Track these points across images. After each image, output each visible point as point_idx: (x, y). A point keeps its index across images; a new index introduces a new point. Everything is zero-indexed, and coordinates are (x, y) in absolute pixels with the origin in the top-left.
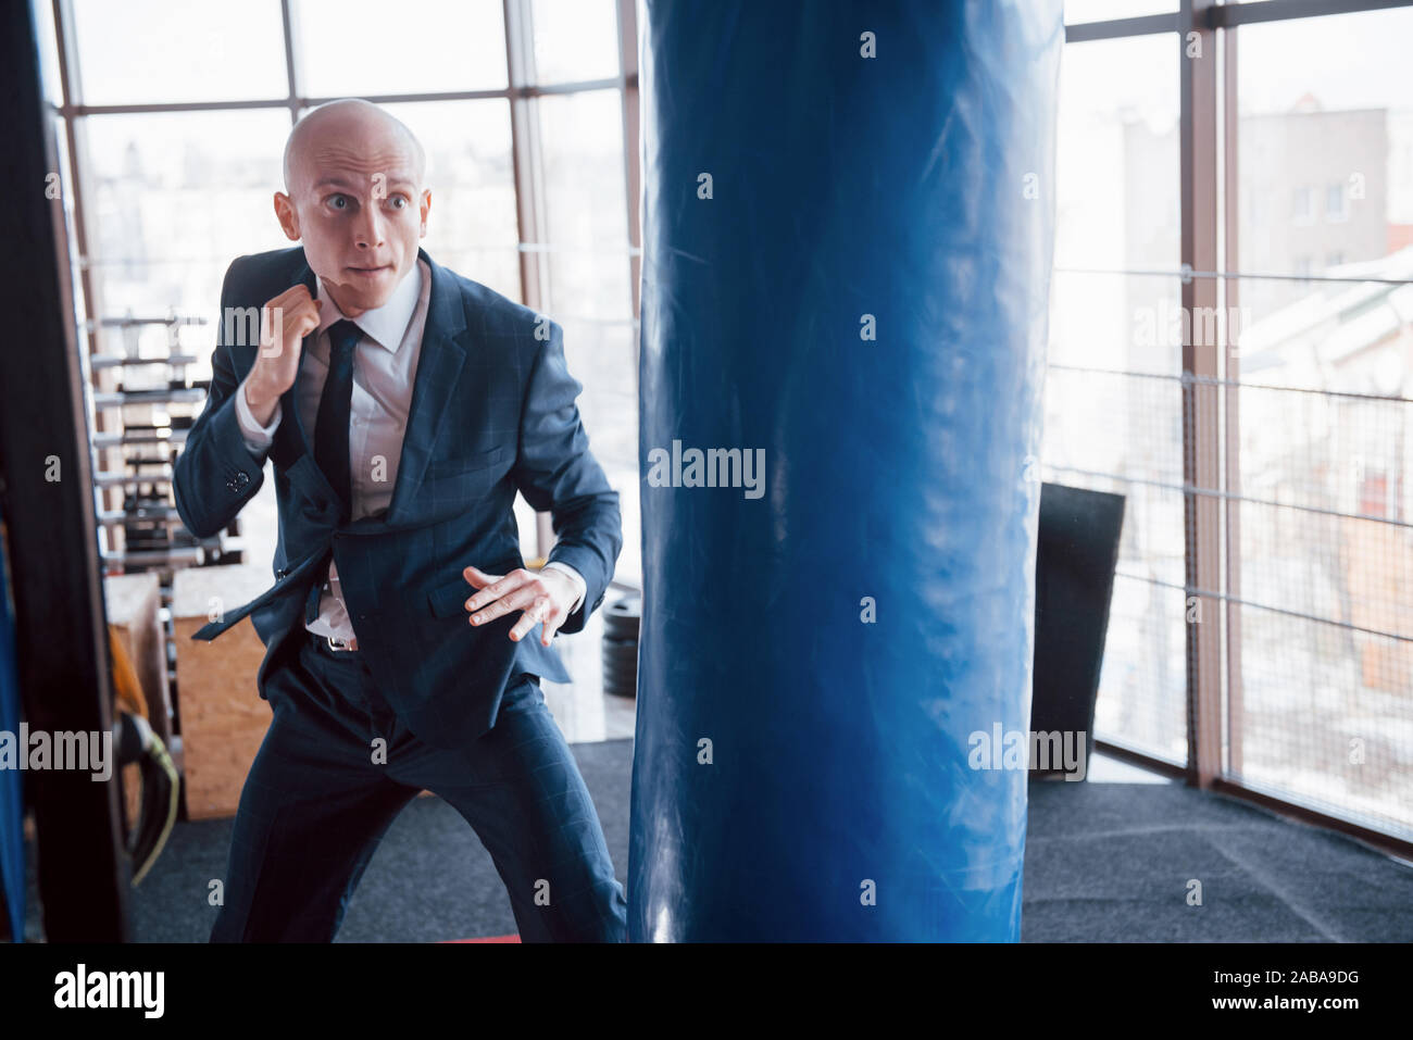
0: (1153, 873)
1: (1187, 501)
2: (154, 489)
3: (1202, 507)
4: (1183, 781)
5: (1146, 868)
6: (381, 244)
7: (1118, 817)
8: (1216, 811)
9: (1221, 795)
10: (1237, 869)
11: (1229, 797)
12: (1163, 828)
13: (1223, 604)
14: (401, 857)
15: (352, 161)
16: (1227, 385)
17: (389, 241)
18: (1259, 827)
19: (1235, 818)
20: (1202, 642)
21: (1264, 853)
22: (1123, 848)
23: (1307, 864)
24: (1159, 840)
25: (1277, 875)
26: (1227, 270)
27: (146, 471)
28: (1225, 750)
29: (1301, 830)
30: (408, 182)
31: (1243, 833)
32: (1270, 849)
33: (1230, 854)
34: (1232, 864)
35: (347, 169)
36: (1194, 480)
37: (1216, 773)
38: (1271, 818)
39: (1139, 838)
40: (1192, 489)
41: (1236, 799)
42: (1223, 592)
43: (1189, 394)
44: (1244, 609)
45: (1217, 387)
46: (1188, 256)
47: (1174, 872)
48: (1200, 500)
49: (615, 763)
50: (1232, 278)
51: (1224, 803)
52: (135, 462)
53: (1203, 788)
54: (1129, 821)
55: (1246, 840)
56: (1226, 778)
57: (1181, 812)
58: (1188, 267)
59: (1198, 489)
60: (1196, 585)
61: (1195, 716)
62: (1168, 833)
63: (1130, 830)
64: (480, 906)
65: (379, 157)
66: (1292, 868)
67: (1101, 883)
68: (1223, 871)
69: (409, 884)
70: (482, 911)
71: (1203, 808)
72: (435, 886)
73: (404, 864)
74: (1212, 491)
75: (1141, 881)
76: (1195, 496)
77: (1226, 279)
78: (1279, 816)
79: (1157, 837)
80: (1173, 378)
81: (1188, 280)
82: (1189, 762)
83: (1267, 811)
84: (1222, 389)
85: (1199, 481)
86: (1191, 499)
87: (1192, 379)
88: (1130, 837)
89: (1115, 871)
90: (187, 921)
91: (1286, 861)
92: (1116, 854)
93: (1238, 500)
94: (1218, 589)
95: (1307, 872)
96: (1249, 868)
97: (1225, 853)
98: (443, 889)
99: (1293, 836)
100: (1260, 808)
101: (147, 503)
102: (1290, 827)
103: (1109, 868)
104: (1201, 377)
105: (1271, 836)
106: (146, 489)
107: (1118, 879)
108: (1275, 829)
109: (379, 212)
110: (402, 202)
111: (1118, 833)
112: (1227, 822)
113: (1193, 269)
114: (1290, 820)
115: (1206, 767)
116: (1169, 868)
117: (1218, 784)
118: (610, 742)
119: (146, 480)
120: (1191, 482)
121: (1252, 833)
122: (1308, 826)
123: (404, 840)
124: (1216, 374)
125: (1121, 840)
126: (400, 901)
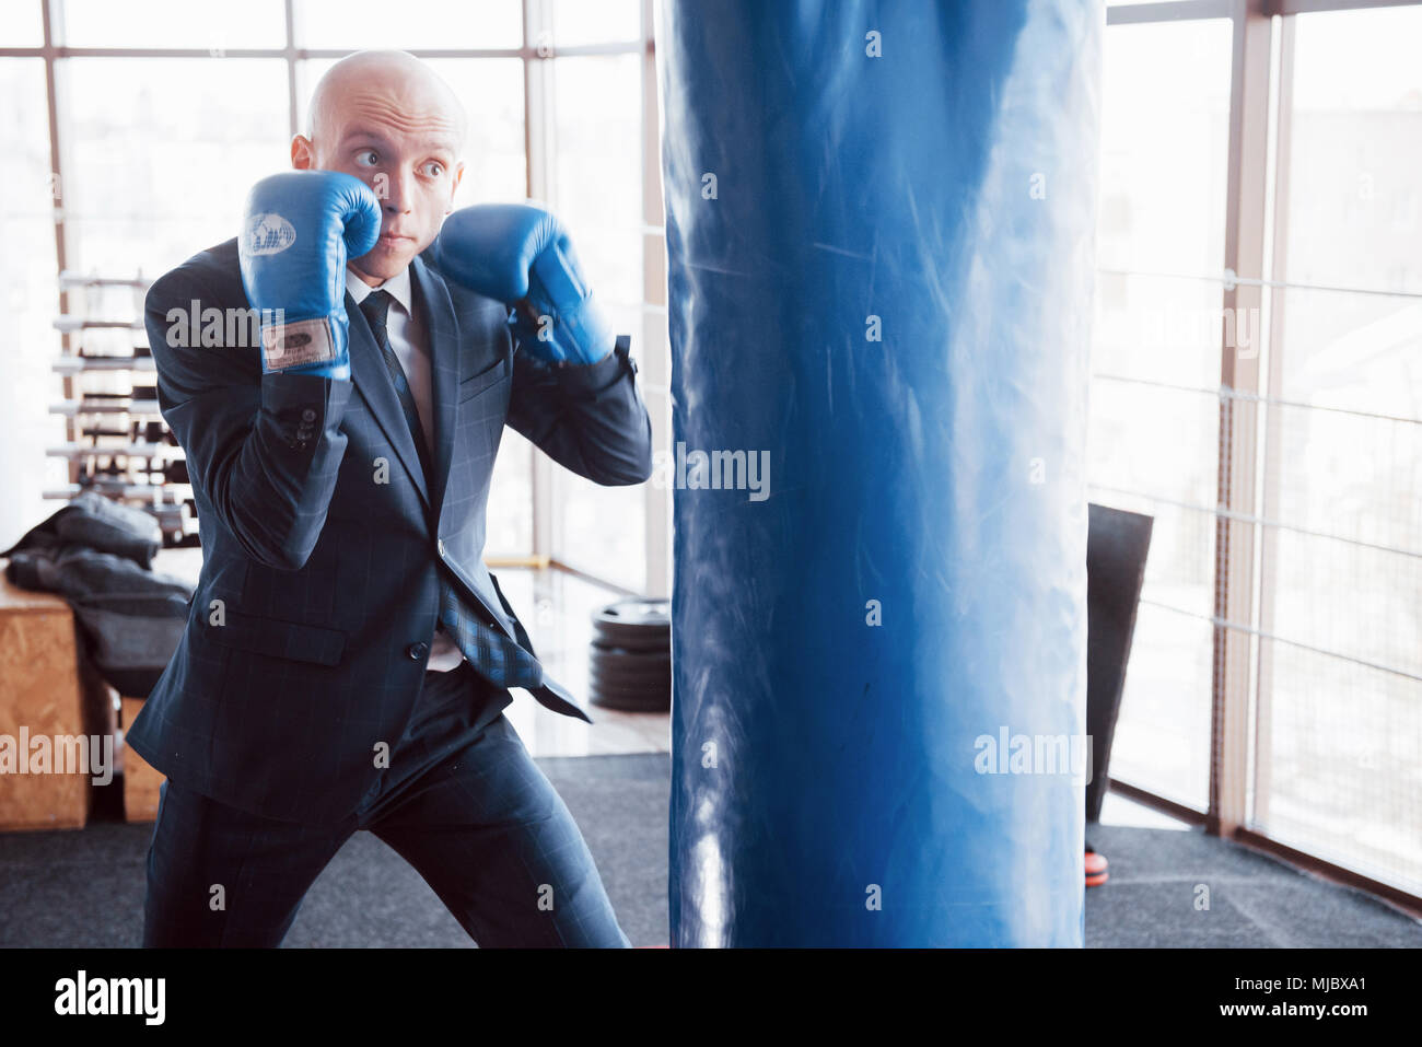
0: (1159, 927)
1: (1219, 525)
2: (113, 463)
3: (1236, 534)
4: (1203, 828)
5: (1152, 920)
6: (408, 212)
7: (1128, 864)
8: (1235, 861)
9: (1241, 845)
10: (1250, 926)
11: (1251, 848)
12: (1177, 878)
13: (1254, 639)
14: (351, 872)
15: (393, 115)
16: (1268, 403)
17: (418, 210)
18: (1280, 882)
19: (1254, 871)
20: (1229, 679)
21: (1283, 910)
22: (1130, 898)
23: (1328, 925)
24: (1170, 891)
25: (1294, 934)
26: (1273, 278)
27: (106, 443)
28: (1249, 797)
29: (1325, 887)
30: (449, 149)
31: (1261, 888)
32: (1290, 906)
33: (1246, 909)
34: (1245, 921)
35: (388, 123)
36: (1228, 504)
37: (1238, 822)
38: (1294, 873)
39: (1148, 887)
40: (1226, 513)
41: (1259, 851)
42: (1255, 626)
43: (1227, 410)
44: (1277, 645)
45: (1256, 403)
46: (1232, 261)
47: (1182, 926)
48: (1233, 525)
49: (592, 781)
50: (1279, 288)
51: (1245, 854)
52: (95, 433)
53: (1225, 838)
54: (1140, 869)
55: (1264, 895)
56: (1249, 827)
57: (1197, 862)
58: (1231, 273)
59: (1231, 514)
60: (1225, 617)
61: (1218, 758)
62: (1180, 884)
63: (1140, 879)
64: (429, 929)
65: (424, 116)
66: (1311, 928)
67: (1101, 934)
68: (1236, 928)
69: (356, 902)
70: (431, 934)
71: (1221, 858)
72: (383, 905)
73: (353, 880)
74: (1248, 517)
75: (1146, 934)
76: (1228, 520)
77: (1273, 288)
78: (1303, 871)
79: (1168, 888)
80: (1211, 392)
81: (1231, 287)
82: (1210, 808)
83: (1291, 865)
84: (1262, 407)
85: (1233, 503)
86: (1224, 525)
87: (1231, 394)
88: (1139, 886)
89: (1118, 924)
90: (113, 930)
91: (1306, 920)
92: (1122, 904)
93: (1276, 527)
94: (1250, 622)
95: (1327, 932)
96: (1263, 925)
97: (1240, 907)
98: (393, 908)
99: (1316, 894)
100: (1284, 862)
101: (104, 478)
102: (1314, 883)
103: (1112, 920)
104: (1239, 392)
105: (1291, 892)
106: (104, 463)
107: (1120, 931)
108: (1297, 885)
109: (413, 177)
110: (437, 170)
111: (1127, 881)
112: (1246, 874)
113: (1237, 275)
114: (1315, 875)
115: (1229, 815)
116: (1178, 922)
117: (1240, 833)
118: (591, 758)
119: (105, 453)
120: (1224, 505)
121: (1271, 888)
122: (1332, 883)
123: (355, 853)
124: (1257, 391)
125: (1129, 889)
126: (345, 919)
